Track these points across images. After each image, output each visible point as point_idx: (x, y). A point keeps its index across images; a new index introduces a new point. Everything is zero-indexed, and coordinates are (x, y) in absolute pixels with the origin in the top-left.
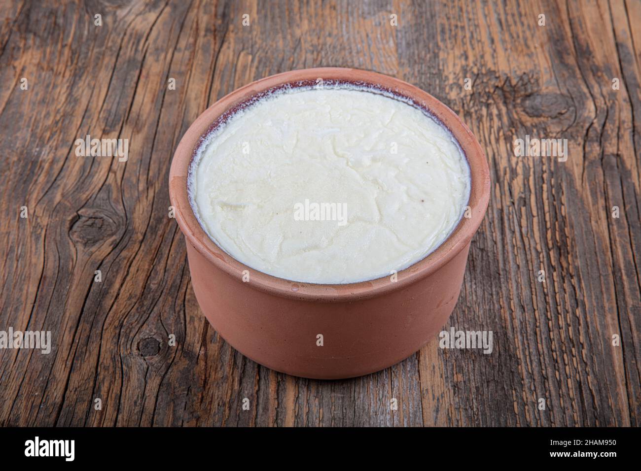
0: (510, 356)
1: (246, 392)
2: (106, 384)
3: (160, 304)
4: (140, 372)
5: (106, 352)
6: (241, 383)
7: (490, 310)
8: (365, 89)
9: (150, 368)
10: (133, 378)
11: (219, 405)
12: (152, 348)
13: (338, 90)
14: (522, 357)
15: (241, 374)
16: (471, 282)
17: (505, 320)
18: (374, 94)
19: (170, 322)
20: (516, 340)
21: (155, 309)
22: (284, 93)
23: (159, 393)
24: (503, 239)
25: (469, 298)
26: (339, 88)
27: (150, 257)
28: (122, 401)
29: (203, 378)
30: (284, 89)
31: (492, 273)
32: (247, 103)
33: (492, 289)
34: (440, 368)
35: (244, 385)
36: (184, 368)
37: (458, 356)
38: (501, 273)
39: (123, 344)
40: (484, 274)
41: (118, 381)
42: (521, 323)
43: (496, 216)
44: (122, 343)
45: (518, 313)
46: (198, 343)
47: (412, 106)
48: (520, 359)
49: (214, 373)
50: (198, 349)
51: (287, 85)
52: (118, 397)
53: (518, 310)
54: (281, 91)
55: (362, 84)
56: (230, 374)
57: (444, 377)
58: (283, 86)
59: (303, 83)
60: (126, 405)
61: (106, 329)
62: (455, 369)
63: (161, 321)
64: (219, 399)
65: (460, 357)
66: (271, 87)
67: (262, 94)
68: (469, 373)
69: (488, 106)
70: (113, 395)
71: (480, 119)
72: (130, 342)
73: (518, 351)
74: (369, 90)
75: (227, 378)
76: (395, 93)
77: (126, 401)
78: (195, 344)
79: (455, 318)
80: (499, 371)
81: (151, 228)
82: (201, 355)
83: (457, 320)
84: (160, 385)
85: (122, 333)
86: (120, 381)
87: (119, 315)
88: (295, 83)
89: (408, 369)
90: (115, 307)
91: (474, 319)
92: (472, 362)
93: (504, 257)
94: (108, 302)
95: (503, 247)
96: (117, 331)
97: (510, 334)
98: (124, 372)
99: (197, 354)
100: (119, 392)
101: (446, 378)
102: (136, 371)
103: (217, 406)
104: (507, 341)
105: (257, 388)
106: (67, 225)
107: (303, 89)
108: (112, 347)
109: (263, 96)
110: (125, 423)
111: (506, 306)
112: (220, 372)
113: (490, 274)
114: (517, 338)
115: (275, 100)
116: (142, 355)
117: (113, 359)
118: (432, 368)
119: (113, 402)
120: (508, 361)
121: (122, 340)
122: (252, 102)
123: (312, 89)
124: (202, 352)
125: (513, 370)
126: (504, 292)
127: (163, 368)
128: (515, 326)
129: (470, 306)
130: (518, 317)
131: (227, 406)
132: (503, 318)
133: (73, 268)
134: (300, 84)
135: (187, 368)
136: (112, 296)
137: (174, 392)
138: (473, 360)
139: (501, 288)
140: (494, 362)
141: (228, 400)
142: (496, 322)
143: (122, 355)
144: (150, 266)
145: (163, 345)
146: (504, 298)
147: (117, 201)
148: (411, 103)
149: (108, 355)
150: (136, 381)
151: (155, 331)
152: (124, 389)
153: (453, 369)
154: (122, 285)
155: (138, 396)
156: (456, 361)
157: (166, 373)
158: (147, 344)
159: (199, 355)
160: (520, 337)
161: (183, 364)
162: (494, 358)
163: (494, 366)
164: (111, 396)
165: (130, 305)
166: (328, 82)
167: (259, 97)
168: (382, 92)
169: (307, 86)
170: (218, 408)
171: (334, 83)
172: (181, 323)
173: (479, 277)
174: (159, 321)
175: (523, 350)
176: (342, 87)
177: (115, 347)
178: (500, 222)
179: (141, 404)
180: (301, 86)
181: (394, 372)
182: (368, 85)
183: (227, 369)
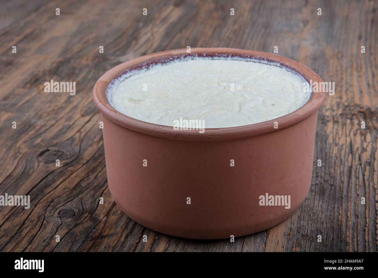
0: (341, 241)
1: (129, 243)
2: (28, 229)
3: (84, 194)
4: (55, 225)
5: (35, 213)
6: (126, 237)
7: (331, 215)
8: (249, 60)
9: (63, 224)
10: (49, 228)
11: (105, 247)
12: (69, 214)
13: (230, 60)
14: (351, 242)
15: (128, 233)
16: (319, 200)
17: (342, 221)
18: (255, 62)
19: (87, 203)
20: (348, 232)
21: (80, 196)
22: (193, 59)
23: (64, 237)
24: (349, 181)
25: (315, 208)
26: (231, 59)
27: (87, 171)
28: (35, 239)
29: (100, 232)
30: (193, 56)
31: (337, 197)
32: (165, 60)
33: (334, 205)
34: (283, 243)
35: (129, 239)
36: (88, 226)
37: (299, 238)
38: (344, 197)
39: (50, 210)
40: (330, 197)
41: (37, 228)
42: (354, 223)
43: (346, 169)
44: (48, 210)
45: (352, 219)
46: (103, 214)
47: (280, 67)
48: (349, 242)
49: (108, 230)
50: (102, 217)
51: (195, 54)
52: (33, 237)
53: (353, 217)
54: (190, 58)
55: (247, 57)
56: (120, 232)
57: (285, 247)
58: (192, 55)
59: (206, 54)
60: (37, 241)
61: (41, 202)
62: (295, 244)
63: (81, 202)
64: (107, 244)
65: (301, 238)
66: (184, 54)
67: (177, 57)
68: (306, 248)
69: (351, 119)
70: (30, 235)
71: (344, 125)
72: (54, 210)
73: (348, 239)
74: (252, 60)
75: (117, 234)
76: (269, 60)
77: (38, 239)
78: (101, 215)
79: (302, 218)
80: (330, 248)
81: (94, 158)
82: (103, 220)
83: (304, 219)
84: (66, 234)
85: (51, 205)
86: (38, 228)
87: (54, 196)
88: (201, 54)
89: (258, 242)
90: (52, 192)
91: (317, 219)
92: (309, 242)
93: (348, 190)
94: (49, 190)
95: (349, 185)
96: (48, 204)
97: (344, 228)
98: (43, 224)
99: (100, 220)
100: (35, 234)
101: (286, 248)
102: (52, 224)
103: (104, 247)
104: (341, 233)
105: (138, 241)
106: (38, 153)
107: (206, 58)
108: (41, 211)
109: (177, 58)
110: (32, 250)
111: (344, 214)
112: (113, 231)
113: (335, 198)
114: (349, 231)
115: (186, 62)
116: (60, 217)
117: (39, 218)
118: (276, 242)
119: (28, 238)
120: (339, 244)
121: (50, 208)
122: (168, 60)
123: (213, 59)
124: (104, 219)
125: (341, 248)
126: (344, 207)
127: (72, 225)
128: (348, 225)
129: (315, 212)
130: (352, 221)
131: (111, 248)
132: (340, 220)
133: (32, 173)
134: (205, 55)
135: (90, 227)
136: (52, 188)
137: (75, 238)
138: (311, 241)
139: (342, 205)
140: (327, 243)
141: (113, 245)
142: (334, 222)
143: (46, 216)
144: (85, 175)
145: (77, 213)
146: (343, 211)
147: (77, 145)
148: (279, 65)
149: (36, 215)
150: (50, 229)
151: (74, 206)
152: (39, 233)
153: (293, 244)
154: (61, 183)
155: (48, 237)
156: (296, 240)
157: (74, 228)
158: (66, 212)
159: (101, 220)
160: (351, 231)
161: (88, 224)
162: (328, 241)
163: (327, 245)
164: (28, 236)
165: (63, 192)
166: (224, 55)
167: (174, 58)
168: (260, 61)
169: (209, 57)
170: (104, 249)
171: (228, 56)
172: (95, 204)
173: (326, 198)
174: (80, 202)
175: (352, 238)
176: (234, 59)
177: (42, 212)
178: (349, 173)
179: (48, 242)
180: (205, 56)
181: (246, 242)
182: (251, 57)
183: (119, 229)
